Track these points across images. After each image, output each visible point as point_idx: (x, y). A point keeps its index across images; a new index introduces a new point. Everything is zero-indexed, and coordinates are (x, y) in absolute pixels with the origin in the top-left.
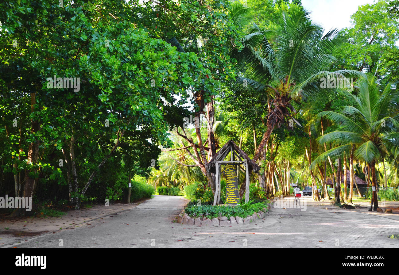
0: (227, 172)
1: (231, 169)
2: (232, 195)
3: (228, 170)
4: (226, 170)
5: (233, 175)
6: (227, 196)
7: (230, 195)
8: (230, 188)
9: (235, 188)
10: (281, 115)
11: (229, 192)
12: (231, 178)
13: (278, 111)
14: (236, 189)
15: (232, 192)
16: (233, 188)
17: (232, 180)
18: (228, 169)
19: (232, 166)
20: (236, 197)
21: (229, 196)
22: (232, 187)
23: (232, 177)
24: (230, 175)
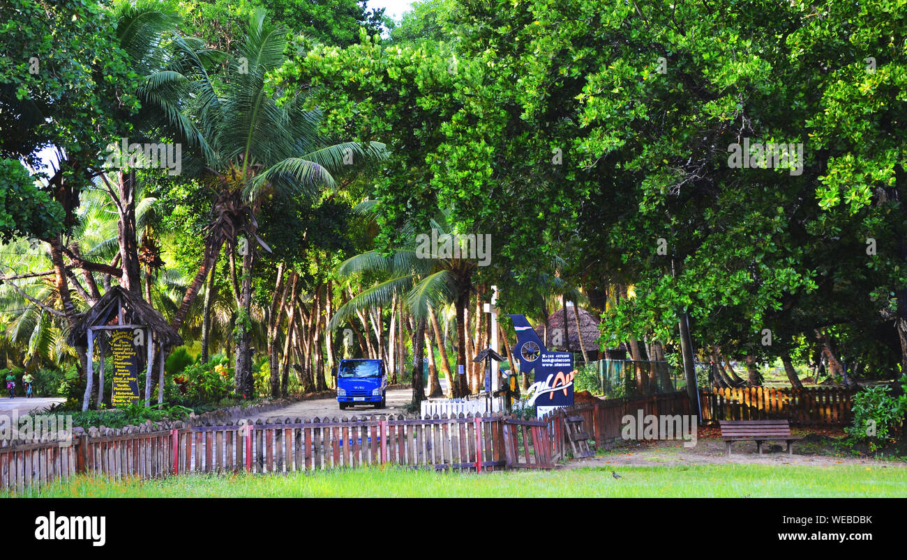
0: (115, 345)
1: (124, 340)
2: (125, 391)
3: (117, 342)
4: (114, 341)
5: (127, 351)
6: (115, 394)
7: (121, 391)
8: (121, 376)
9: (130, 377)
10: (231, 229)
11: (118, 385)
12: (124, 357)
13: (224, 222)
14: (132, 379)
15: (124, 385)
16: (126, 377)
17: (125, 360)
18: (117, 339)
19: (125, 333)
20: (132, 394)
21: (119, 393)
22: (124, 374)
23: (124, 355)
24: (122, 351)
